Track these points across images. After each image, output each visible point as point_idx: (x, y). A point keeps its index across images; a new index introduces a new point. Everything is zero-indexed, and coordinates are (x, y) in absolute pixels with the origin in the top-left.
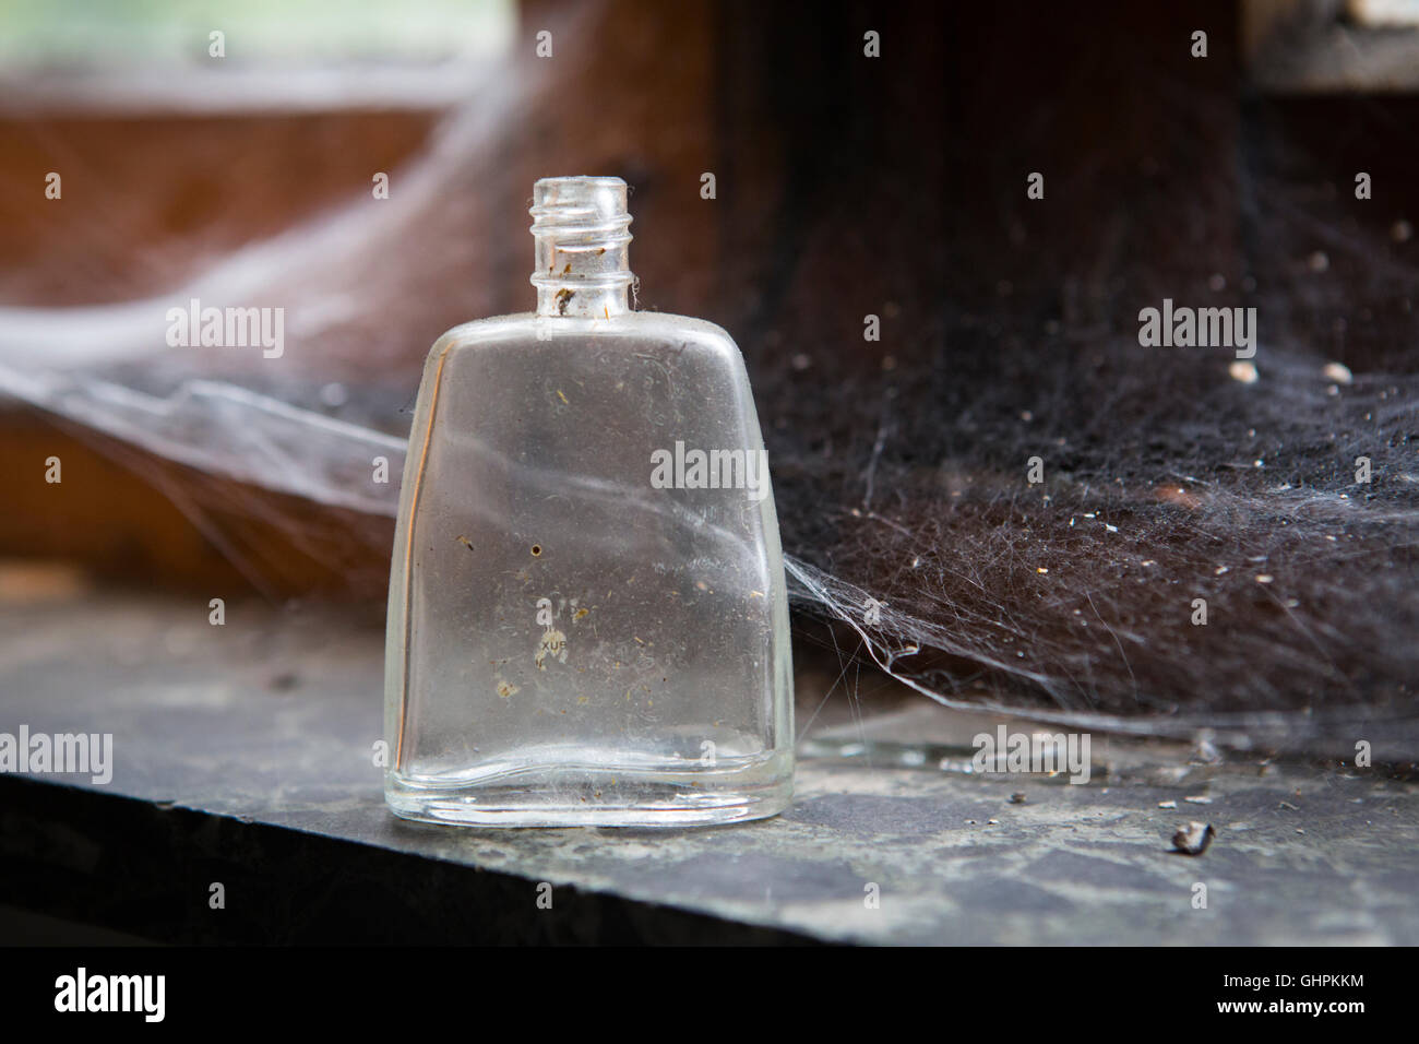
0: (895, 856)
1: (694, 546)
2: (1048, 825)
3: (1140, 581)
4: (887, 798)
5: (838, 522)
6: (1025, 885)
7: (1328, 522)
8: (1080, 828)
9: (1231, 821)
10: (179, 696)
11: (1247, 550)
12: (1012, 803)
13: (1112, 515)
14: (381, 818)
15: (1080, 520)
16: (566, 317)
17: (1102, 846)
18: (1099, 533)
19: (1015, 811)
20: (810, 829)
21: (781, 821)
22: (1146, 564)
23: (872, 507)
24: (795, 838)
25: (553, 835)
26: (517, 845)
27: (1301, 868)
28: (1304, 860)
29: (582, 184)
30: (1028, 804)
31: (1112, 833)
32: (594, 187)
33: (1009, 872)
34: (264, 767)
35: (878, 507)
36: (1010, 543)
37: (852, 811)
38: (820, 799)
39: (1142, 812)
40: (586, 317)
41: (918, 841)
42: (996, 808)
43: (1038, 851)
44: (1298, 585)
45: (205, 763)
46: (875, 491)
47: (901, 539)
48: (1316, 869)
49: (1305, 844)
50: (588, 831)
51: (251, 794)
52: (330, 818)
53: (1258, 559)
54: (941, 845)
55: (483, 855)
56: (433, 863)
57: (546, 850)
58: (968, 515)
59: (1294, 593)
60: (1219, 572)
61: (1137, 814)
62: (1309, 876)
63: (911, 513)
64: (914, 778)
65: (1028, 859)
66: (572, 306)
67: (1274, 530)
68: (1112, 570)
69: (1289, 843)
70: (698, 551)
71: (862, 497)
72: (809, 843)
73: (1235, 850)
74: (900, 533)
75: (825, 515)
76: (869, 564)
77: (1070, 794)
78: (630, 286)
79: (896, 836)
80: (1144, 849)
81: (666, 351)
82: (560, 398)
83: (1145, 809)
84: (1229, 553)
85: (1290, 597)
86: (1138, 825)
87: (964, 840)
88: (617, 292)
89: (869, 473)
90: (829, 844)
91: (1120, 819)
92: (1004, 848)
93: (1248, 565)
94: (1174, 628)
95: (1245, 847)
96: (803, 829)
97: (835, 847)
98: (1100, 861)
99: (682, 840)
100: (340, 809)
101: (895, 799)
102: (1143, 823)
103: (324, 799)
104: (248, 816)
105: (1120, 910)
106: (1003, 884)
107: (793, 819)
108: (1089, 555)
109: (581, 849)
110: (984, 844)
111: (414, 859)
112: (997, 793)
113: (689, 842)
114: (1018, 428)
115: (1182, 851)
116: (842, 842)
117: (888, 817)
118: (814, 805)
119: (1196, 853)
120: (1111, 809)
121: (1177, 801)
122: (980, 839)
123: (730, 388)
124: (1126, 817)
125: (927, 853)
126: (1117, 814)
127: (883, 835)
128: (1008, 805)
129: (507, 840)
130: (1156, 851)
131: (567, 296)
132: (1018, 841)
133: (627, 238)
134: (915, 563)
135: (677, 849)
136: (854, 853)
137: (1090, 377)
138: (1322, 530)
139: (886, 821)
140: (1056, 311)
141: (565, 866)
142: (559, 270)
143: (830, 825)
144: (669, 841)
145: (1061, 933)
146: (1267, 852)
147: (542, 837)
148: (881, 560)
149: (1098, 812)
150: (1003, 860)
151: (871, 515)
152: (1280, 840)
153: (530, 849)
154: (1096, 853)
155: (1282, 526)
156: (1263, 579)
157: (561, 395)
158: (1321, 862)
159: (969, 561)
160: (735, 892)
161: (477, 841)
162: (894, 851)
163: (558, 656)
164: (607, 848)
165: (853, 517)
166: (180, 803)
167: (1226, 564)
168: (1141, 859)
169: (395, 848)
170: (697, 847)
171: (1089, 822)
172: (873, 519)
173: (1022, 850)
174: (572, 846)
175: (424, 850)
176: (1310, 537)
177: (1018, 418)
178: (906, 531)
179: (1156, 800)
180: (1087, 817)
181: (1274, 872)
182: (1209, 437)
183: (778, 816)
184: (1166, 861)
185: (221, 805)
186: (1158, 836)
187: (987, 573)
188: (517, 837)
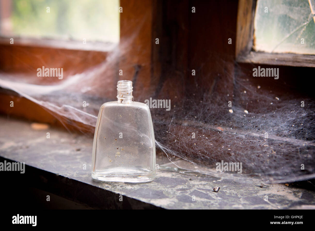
0: (170, 190)
1: (141, 140)
2: (195, 185)
3: (210, 147)
4: (170, 178)
5: (164, 133)
6: (189, 197)
7: (241, 140)
8: (200, 185)
9: (224, 185)
10: (61, 152)
11: (227, 144)
12: (190, 180)
13: (207, 136)
14: (91, 179)
15: (202, 136)
16: (122, 103)
17: (202, 189)
18: (204, 139)
19: (190, 181)
20: (157, 184)
21: (153, 182)
22: (211, 144)
23: (170, 131)
24: (155, 186)
25: (117, 183)
26: (111, 185)
27: (233, 195)
28: (234, 194)
29: (125, 83)
30: (192, 180)
31: (204, 187)
32: (127, 83)
33: (187, 194)
34: (74, 168)
35: (171, 131)
36: (190, 139)
37: (164, 180)
38: (160, 178)
39: (210, 183)
40: (125, 103)
41: (174, 187)
42: (187, 180)
43: (192, 190)
44: (235, 151)
45: (64, 166)
46: (170, 128)
47: (174, 137)
48: (235, 196)
49: (234, 190)
50: (123, 183)
51: (71, 173)
52: (83, 179)
53: (229, 146)
54: (177, 188)
55: (106, 187)
56: (98, 188)
57: (116, 186)
58: (184, 134)
59: (233, 152)
60: (222, 147)
61: (209, 183)
62: (234, 197)
63: (176, 132)
64: (175, 174)
65: (190, 191)
66: (123, 102)
67: (232, 141)
68: (206, 145)
69: (232, 190)
70: (141, 141)
71: (168, 129)
72: (157, 187)
73: (223, 191)
74: (174, 136)
75: (162, 132)
76: (168, 141)
77: (199, 178)
78: (132, 98)
79: (170, 186)
80: (209, 190)
81: (137, 109)
82: (120, 116)
83: (210, 182)
84: (224, 144)
85: (233, 153)
86: (209, 185)
87: (181, 188)
88: (130, 99)
89: (170, 125)
90: (160, 187)
91: (206, 184)
92: (187, 189)
93: (227, 147)
94: (214, 156)
95: (225, 191)
96: (156, 184)
97: (160, 188)
98: (202, 192)
99: (137, 185)
100: (85, 177)
101: (171, 178)
102: (210, 185)
103: (83, 174)
104: (70, 177)
105: (203, 202)
106: (186, 196)
107: (155, 182)
108: (203, 142)
109: (121, 187)
110: (184, 188)
111: (95, 187)
112: (187, 178)
113: (138, 186)
114: (194, 119)
115: (215, 191)
116: (162, 187)
117: (170, 182)
118: (159, 179)
119: (217, 192)
120: (205, 182)
121: (216, 181)
122: (184, 187)
123: (147, 115)
124: (207, 183)
125: (175, 190)
126: (206, 183)
127: (169, 186)
128: (189, 180)
129: (110, 184)
130: (211, 191)
131: (122, 100)
132: (190, 188)
133: (132, 91)
134: (175, 141)
135: (136, 187)
136: (163, 189)
137: (206, 111)
138: (240, 142)
139: (169, 183)
140: (202, 99)
141: (118, 190)
142: (121, 96)
143: (161, 184)
144: (135, 185)
145: (194, 207)
146: (228, 192)
147: (115, 184)
148: (170, 140)
149: (203, 182)
150: (186, 191)
151: (170, 132)
152: (231, 189)
153: (113, 186)
154: (201, 191)
155: (234, 140)
156: (229, 149)
157: (121, 116)
158: (236, 194)
159: (184, 142)
160: (144, 197)
161: (105, 184)
162: (170, 189)
163: (119, 156)
164: (125, 186)
165: (167, 133)
166: (60, 174)
167: (224, 146)
168: (208, 192)
169: (93, 185)
170: (139, 187)
171: (201, 184)
172: (170, 133)
173: (190, 190)
174: (120, 186)
175: (97, 186)
176: (238, 143)
177: (194, 117)
178: (175, 136)
179: (212, 180)
180: (201, 183)
181: (228, 196)
182: (224, 123)
183: (153, 181)
184: (212, 193)
185: (66, 175)
186: (211, 188)
187: (186, 144)
188: (111, 184)
